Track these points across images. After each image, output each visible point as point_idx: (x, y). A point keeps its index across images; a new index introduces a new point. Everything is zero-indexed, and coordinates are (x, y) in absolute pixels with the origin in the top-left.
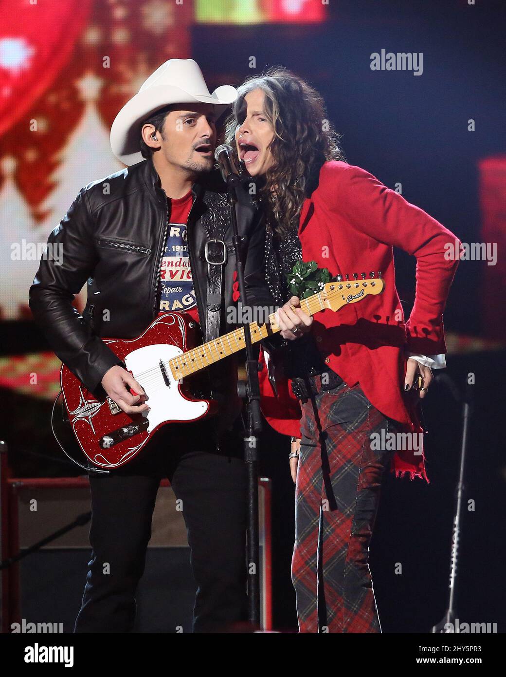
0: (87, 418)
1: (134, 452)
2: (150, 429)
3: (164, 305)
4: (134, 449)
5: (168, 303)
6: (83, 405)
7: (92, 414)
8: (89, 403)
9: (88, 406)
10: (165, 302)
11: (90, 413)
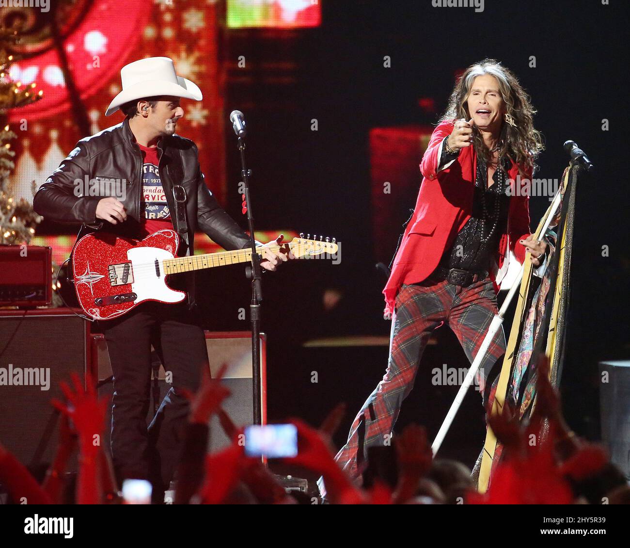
0: (89, 283)
1: (120, 314)
2: (136, 301)
3: (152, 216)
4: (121, 311)
5: (154, 214)
6: (88, 273)
7: (93, 281)
8: (92, 274)
9: (91, 275)
10: (152, 213)
11: (92, 280)
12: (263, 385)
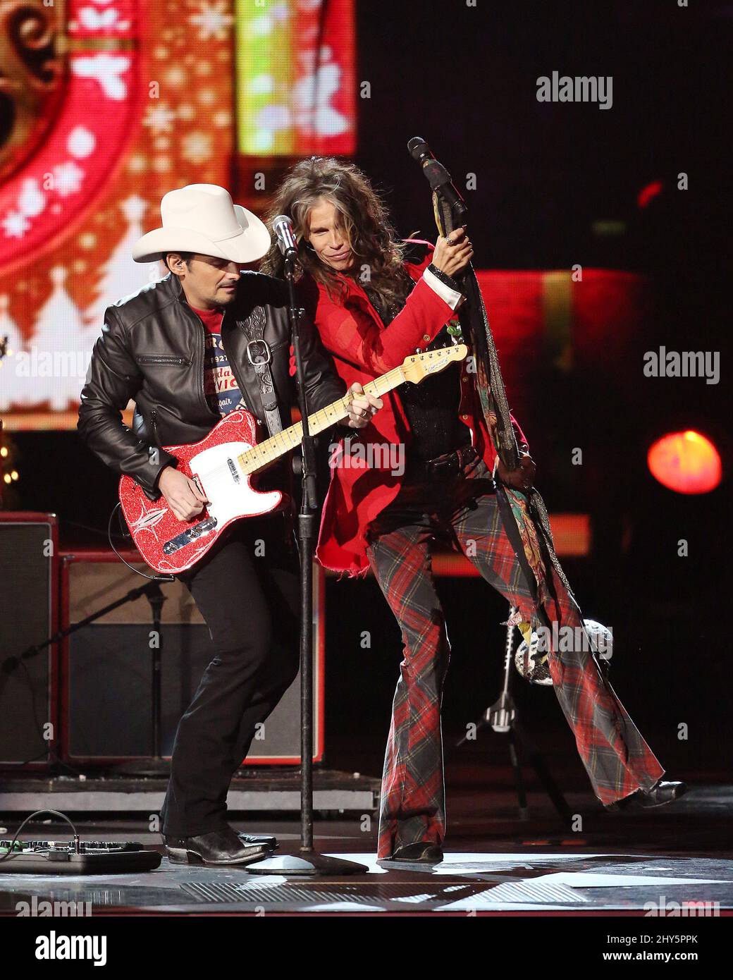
0: (149, 526)
2: (219, 526)
6: (145, 515)
7: (154, 523)
8: (151, 513)
12: (320, 635)
